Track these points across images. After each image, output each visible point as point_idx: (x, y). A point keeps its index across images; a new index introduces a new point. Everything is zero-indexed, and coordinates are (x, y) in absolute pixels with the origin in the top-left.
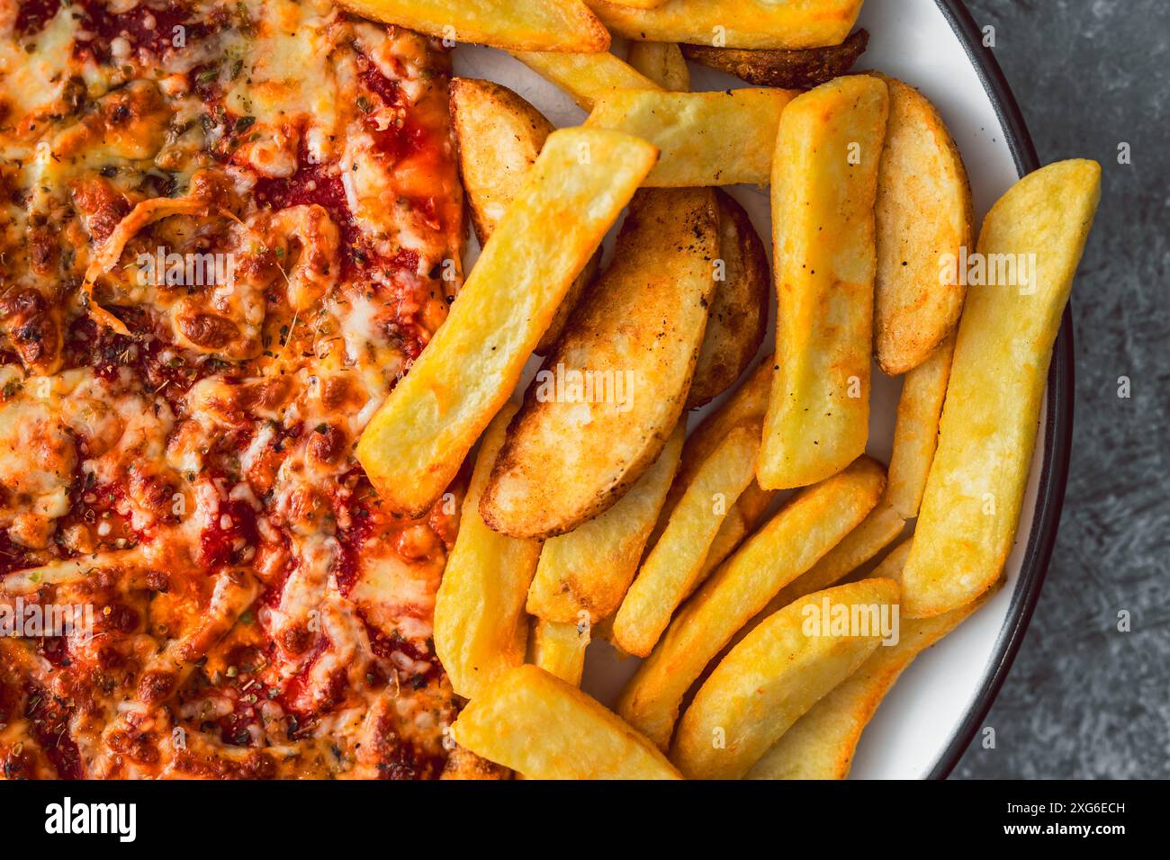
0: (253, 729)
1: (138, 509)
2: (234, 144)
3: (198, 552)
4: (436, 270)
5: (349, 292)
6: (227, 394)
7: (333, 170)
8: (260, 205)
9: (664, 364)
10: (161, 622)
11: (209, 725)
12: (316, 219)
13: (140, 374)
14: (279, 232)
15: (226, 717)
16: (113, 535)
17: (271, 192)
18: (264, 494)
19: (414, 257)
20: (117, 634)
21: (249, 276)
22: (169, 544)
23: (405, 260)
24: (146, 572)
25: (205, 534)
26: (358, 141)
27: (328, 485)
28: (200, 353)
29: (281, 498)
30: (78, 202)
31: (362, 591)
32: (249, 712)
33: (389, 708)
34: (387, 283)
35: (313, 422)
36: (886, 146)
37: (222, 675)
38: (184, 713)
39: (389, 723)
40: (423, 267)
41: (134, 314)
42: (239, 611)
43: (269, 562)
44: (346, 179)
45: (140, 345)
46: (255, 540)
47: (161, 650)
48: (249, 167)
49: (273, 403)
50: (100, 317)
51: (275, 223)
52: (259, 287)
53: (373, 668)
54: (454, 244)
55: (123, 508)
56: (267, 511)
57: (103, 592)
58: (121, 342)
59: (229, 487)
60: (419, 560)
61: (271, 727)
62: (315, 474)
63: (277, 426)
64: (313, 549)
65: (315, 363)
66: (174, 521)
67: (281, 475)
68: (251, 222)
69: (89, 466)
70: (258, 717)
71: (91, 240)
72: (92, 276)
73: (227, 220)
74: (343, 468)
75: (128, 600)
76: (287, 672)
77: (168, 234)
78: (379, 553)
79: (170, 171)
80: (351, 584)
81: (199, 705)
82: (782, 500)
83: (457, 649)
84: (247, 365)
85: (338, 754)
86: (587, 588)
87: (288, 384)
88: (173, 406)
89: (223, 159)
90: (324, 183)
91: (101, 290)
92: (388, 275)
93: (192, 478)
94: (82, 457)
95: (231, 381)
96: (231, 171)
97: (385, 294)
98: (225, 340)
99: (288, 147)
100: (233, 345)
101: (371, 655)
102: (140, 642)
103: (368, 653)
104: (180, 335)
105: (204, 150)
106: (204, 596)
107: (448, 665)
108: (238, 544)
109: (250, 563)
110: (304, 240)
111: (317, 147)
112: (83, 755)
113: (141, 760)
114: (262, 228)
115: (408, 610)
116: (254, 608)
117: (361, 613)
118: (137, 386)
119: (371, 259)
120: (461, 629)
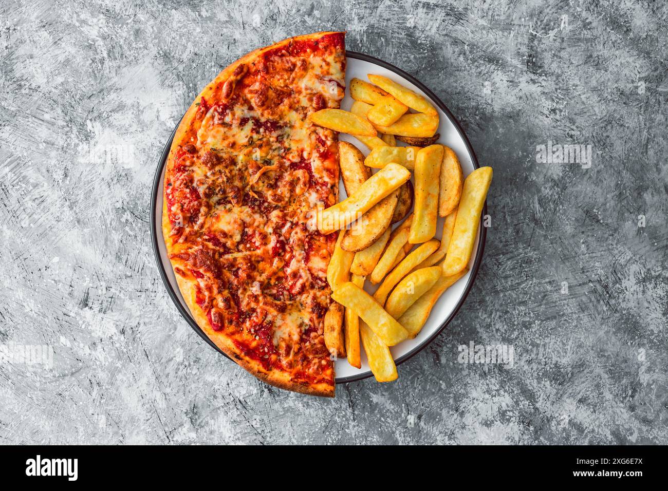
0: (281, 297)
1: (257, 241)
2: (286, 154)
3: (271, 252)
4: (333, 186)
5: (311, 191)
6: (280, 214)
7: (309, 161)
8: (291, 169)
9: (387, 211)
10: (261, 269)
11: (271, 295)
12: (304, 173)
13: (260, 208)
14: (295, 175)
15: (275, 294)
16: (250, 247)
17: (294, 166)
18: (287, 239)
19: (327, 183)
20: (251, 271)
21: (287, 186)
22: (264, 250)
23: (325, 184)
24: (258, 256)
25: (273, 248)
26: (315, 155)
27: (303, 238)
28: (274, 204)
29: (291, 240)
30: (249, 166)
31: (310, 264)
32: (281, 293)
33: (315, 294)
34: (320, 189)
35: (300, 222)
36: (443, 162)
37: (275, 283)
38: (265, 291)
39: (314, 298)
40: (329, 186)
41: (259, 193)
42: (280, 268)
43: (288, 256)
44: (312, 164)
45: (260, 201)
46: (285, 250)
47: (260, 276)
48: (289, 160)
49: (291, 217)
50: (251, 193)
51: (294, 173)
52: (290, 188)
53: (312, 283)
54: (337, 181)
55: (253, 240)
56: (288, 244)
57: (248, 260)
58: (256, 200)
59: (279, 237)
60: (324, 258)
61: (286, 297)
62: (300, 235)
63: (292, 222)
64: (299, 253)
65: (301, 208)
66: (266, 244)
67: (292, 234)
68: (289, 173)
69: (246, 230)
70: (283, 294)
71: (251, 175)
72: (251, 184)
73: (283, 172)
74: (307, 234)
75: (253, 262)
76: (290, 284)
77: (269, 175)
78: (315, 255)
79: (270, 160)
80: (307, 262)
81: (268, 290)
82: (414, 247)
83: (333, 279)
84: (285, 208)
85: (302, 305)
86: (365, 266)
87: (295, 212)
88: (267, 216)
89: (283, 158)
90: (306, 164)
91: (252, 187)
92: (321, 187)
93: (271, 234)
94: (245, 227)
95: (281, 211)
96: (285, 160)
97: (320, 192)
98: (281, 201)
99: (299, 155)
100: (282, 202)
101: (311, 280)
102: (255, 273)
103: (310, 279)
104: (270, 199)
105: (279, 155)
106: (272, 263)
107: (330, 283)
108: (280, 251)
109: (283, 256)
110: (301, 178)
111: (305, 155)
112: (241, 300)
113: (255, 301)
114: (291, 174)
115: (321, 270)
116: (283, 267)
117: (309, 270)
118: (259, 211)
119: (317, 183)
120: (334, 274)
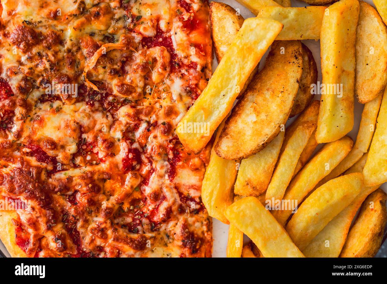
0: (139, 227)
1: (101, 151)
2: (135, 25)
3: (121, 166)
4: (204, 68)
5: (173, 76)
6: (131, 112)
7: (168, 35)
8: (143, 46)
9: (283, 102)
10: (108, 190)
11: (124, 226)
12: (162, 51)
13: (102, 104)
14: (149, 55)
15: (130, 224)
16: (92, 160)
17: (147, 42)
18: (143, 147)
19: (196, 64)
20: (93, 194)
21: (139, 71)
22: (111, 163)
23: (193, 65)
24: (103, 173)
25: (123, 160)
26: (176, 24)
27: (165, 143)
28: (122, 97)
29: (149, 148)
30: (82, 44)
31: (177, 180)
32: (138, 222)
33: (186, 221)
34: (186, 73)
35: (160, 121)
36: (358, 24)
37: (129, 209)
38: (116, 221)
39: (186, 226)
40: (199, 68)
41: (100, 84)
42: (135, 187)
43: (145, 170)
44: (173, 37)
45: (102, 94)
46: (140, 162)
47: (108, 200)
48: (140, 33)
49: (147, 115)
50: (88, 84)
51: (148, 52)
52: (143, 74)
53: (180, 206)
54: (209, 60)
55: (95, 150)
56: (144, 152)
57: (89, 179)
58: (95, 93)
59: (132, 143)
60: (196, 169)
61: (145, 227)
62: (161, 139)
63: (148, 123)
64: (160, 166)
65: (161, 101)
66: (113, 155)
67: (149, 140)
68: (140, 52)
69: (84, 136)
70: (141, 223)
71: (86, 58)
72: (86, 70)
73: (132, 51)
74: (171, 138)
75: (97, 182)
76: (151, 208)
77: (112, 56)
78: (183, 167)
79: (113, 34)
80: (173, 177)
81: (121, 219)
83: (210, 200)
84: (138, 102)
85: (168, 237)
87: (152, 108)
88: (112, 115)
89: (131, 30)
90: (165, 39)
91: (89, 75)
92: (187, 71)
93: (119, 140)
94: (82, 133)
95: (132, 107)
96: (134, 34)
97: (185, 77)
98: (131, 93)
99: (153, 26)
100: (133, 94)
101: (180, 202)
102: (101, 197)
103: (179, 202)
104: (115, 91)
105: (124, 27)
106: (123, 181)
107: (207, 206)
108: (134, 163)
109: (139, 170)
110: (158, 59)
111: (163, 25)
112: (81, 236)
113: (101, 237)
114: (144, 54)
115: (193, 187)
116: (140, 186)
117: (177, 188)
118: (101, 109)
119: (181, 65)
120: (212, 193)
